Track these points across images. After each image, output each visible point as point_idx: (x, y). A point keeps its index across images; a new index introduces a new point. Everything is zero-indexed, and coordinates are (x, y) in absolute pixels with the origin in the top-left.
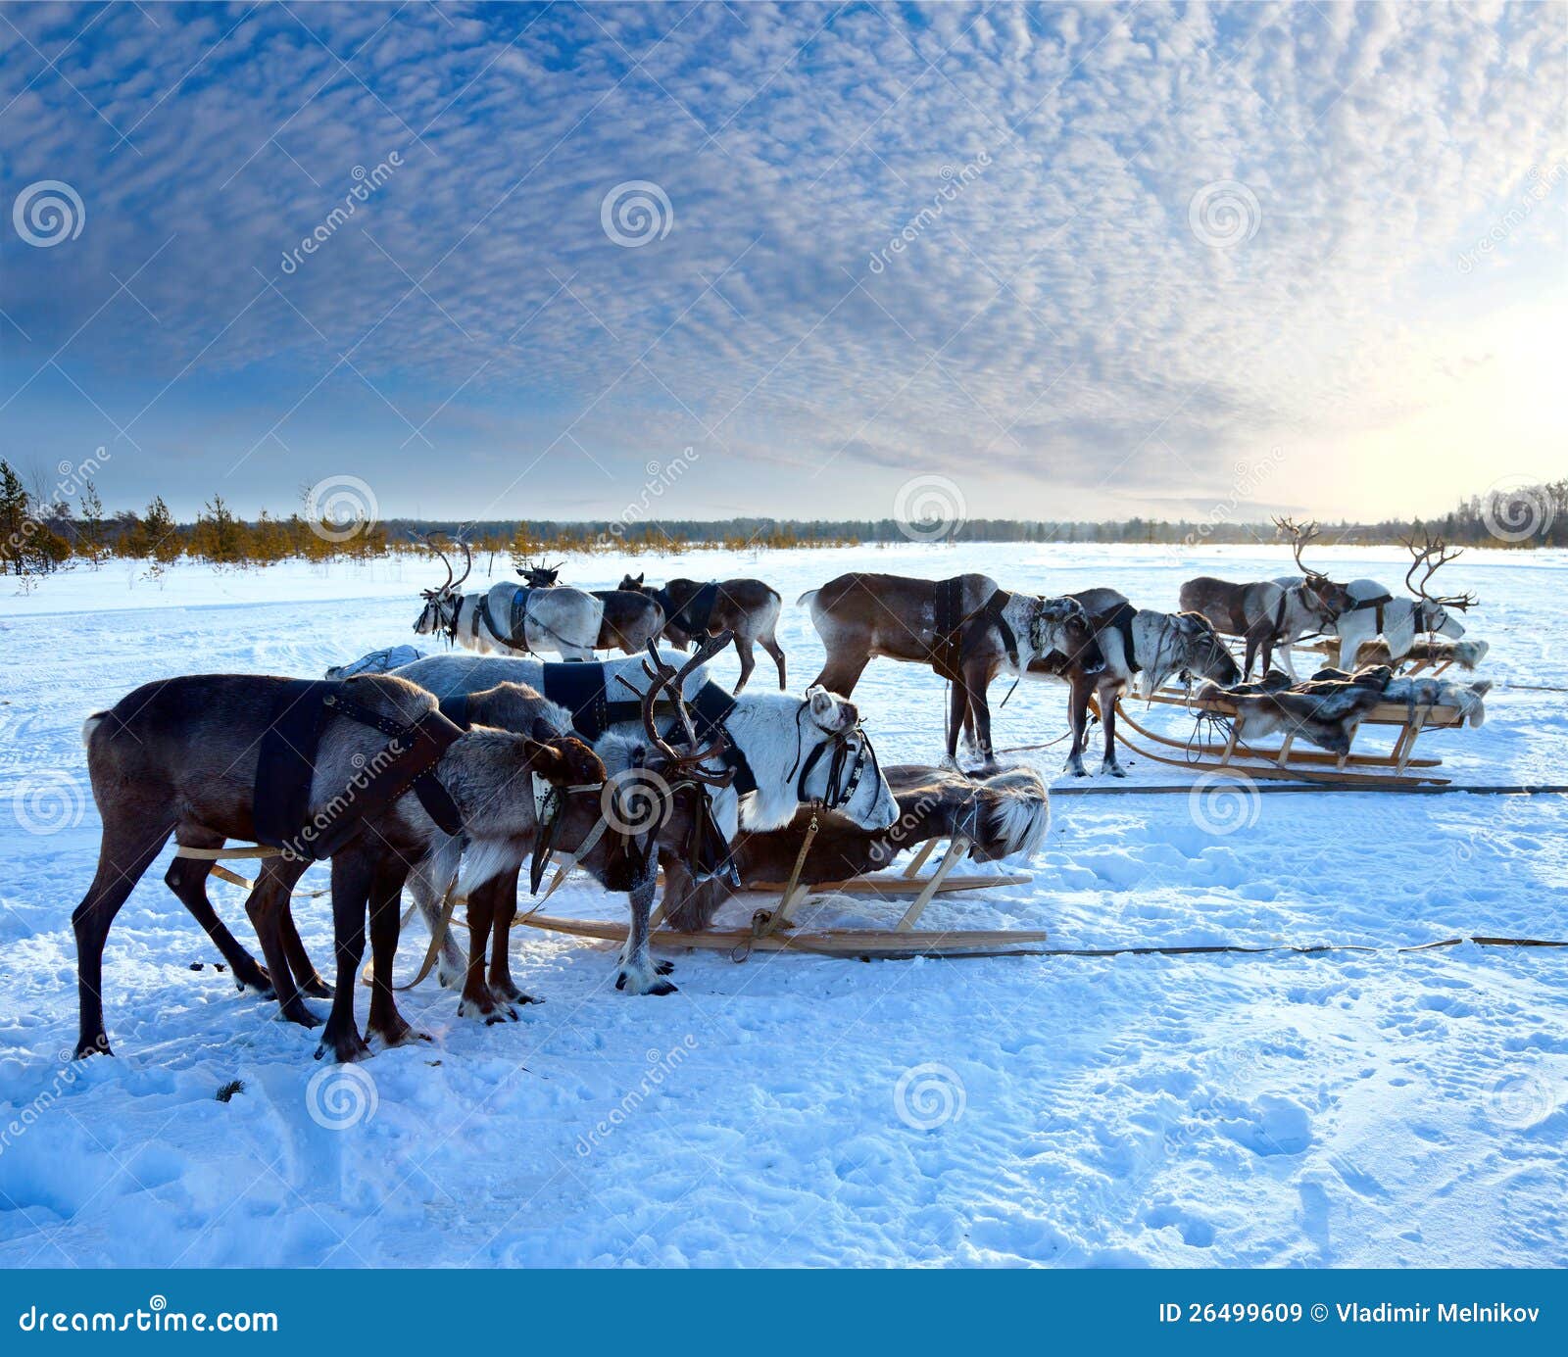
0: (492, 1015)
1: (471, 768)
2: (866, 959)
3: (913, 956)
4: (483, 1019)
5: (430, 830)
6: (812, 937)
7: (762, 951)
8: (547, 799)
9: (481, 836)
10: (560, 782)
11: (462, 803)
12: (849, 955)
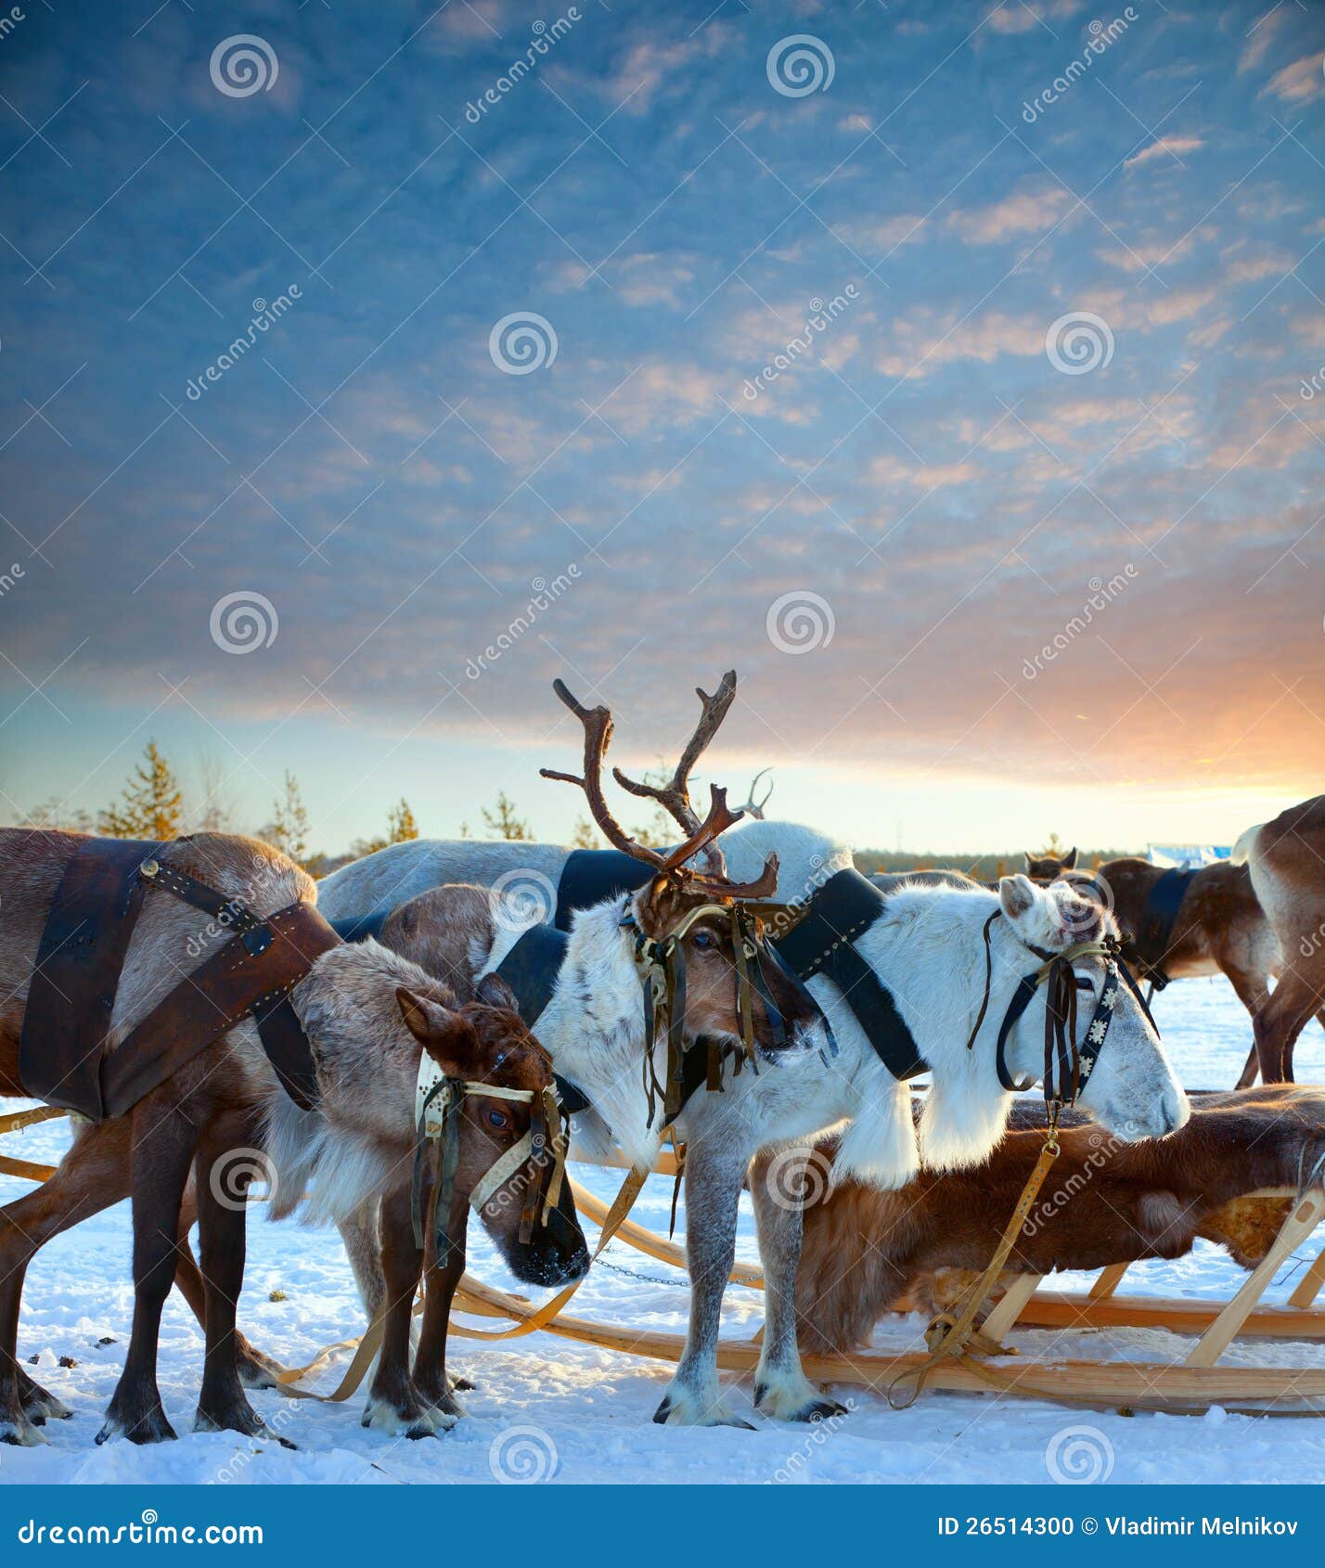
0: (416, 1423)
1: (342, 1005)
2: (1127, 1412)
3: (1201, 1412)
4: (402, 1428)
5: (271, 1088)
6: (1035, 1371)
7: (949, 1393)
8: (434, 1093)
9: (338, 1119)
10: (453, 1069)
11: (321, 1057)
12: (1099, 1404)
